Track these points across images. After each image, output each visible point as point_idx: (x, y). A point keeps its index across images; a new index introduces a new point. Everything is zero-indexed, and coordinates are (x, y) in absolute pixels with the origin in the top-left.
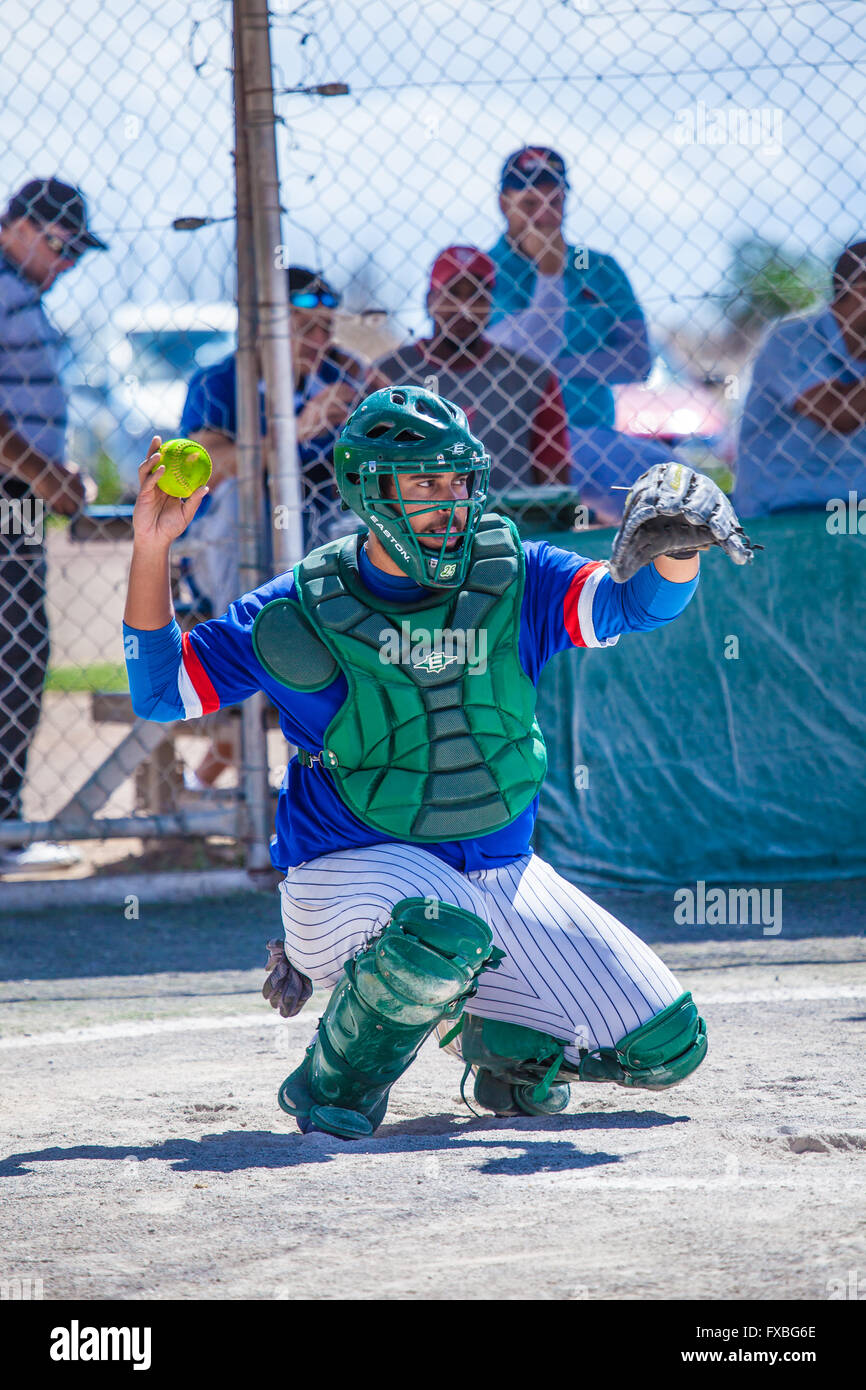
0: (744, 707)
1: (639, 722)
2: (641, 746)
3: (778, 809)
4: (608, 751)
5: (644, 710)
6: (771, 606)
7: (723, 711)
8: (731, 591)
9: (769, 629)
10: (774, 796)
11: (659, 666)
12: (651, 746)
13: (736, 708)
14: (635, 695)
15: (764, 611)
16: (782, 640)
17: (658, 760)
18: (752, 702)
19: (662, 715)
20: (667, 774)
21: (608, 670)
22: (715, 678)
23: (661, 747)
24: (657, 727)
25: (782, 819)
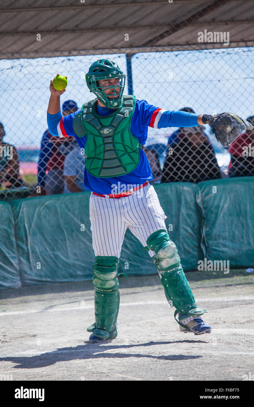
0: (70, 239)
1: (44, 243)
2: (45, 249)
3: (79, 263)
4: (38, 250)
5: (46, 240)
6: (76, 213)
7: (65, 240)
8: (66, 211)
9: (76, 220)
10: (78, 260)
11: (49, 229)
12: (48, 249)
13: (68, 239)
14: (44, 236)
15: (75, 216)
17: (50, 252)
19: (50, 241)
20: (52, 256)
21: (37, 231)
22: (63, 232)
23: (50, 249)
24: (49, 244)
25: (80, 265)
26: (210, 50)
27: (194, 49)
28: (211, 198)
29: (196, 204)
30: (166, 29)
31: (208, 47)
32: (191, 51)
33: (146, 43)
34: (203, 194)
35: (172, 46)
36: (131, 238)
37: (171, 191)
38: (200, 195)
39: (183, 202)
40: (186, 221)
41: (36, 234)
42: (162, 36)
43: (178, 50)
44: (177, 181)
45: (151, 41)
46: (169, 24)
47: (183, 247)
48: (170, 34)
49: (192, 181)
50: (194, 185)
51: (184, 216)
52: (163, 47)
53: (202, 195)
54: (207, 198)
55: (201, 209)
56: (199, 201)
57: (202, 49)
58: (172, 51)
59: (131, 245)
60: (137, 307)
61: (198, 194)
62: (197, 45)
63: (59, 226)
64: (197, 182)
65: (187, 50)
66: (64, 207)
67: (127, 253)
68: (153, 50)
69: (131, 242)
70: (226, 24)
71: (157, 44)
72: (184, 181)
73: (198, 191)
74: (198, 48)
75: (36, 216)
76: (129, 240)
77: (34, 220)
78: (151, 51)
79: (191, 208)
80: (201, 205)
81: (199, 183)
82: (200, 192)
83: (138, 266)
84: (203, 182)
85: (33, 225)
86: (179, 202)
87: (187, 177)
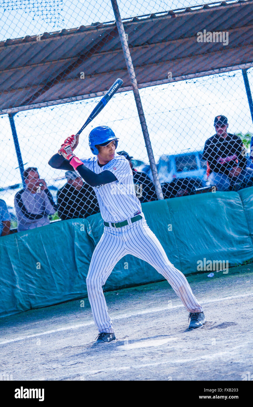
26: (80, 101)
27: (67, 102)
28: (100, 229)
29: (88, 236)
30: (39, 88)
31: (77, 99)
32: (64, 104)
33: (24, 102)
34: (92, 226)
35: (47, 102)
36: (35, 274)
37: (64, 228)
38: (90, 227)
39: (76, 236)
40: (81, 252)
42: (37, 95)
43: (53, 105)
44: (68, 218)
45: (28, 100)
46: (41, 84)
47: (82, 275)
48: (43, 92)
49: (81, 217)
50: (84, 220)
51: (78, 249)
52: (39, 104)
53: (91, 228)
54: (96, 230)
55: (92, 239)
56: (89, 233)
57: (73, 101)
58: (47, 106)
59: (36, 280)
60: (49, 336)
61: (89, 228)
62: (68, 98)
64: (86, 217)
65: (60, 103)
67: (34, 288)
68: (31, 107)
70: (91, 77)
71: (34, 102)
72: (74, 217)
73: (88, 225)
74: (69, 100)
76: (34, 276)
78: (29, 109)
79: (84, 240)
80: (92, 236)
81: (88, 218)
82: (89, 225)
83: (45, 298)
84: (91, 216)
86: (73, 236)
87: (77, 214)
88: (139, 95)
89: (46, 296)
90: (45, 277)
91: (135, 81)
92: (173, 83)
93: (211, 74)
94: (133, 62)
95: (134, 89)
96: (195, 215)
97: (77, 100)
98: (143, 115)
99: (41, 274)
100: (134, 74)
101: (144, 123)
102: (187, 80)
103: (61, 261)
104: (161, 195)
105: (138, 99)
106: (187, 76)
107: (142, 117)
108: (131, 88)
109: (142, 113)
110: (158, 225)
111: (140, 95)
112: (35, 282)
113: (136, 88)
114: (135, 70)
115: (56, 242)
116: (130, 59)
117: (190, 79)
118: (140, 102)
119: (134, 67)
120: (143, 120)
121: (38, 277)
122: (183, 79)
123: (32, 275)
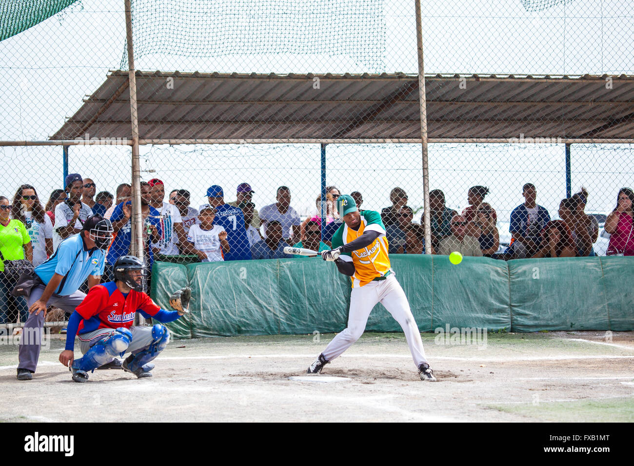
1: (216, 301)
3: (244, 320)
4: (209, 307)
5: (217, 298)
6: (244, 278)
7: (234, 299)
8: (235, 275)
9: (243, 283)
10: (244, 317)
11: (220, 289)
12: (218, 306)
14: (215, 295)
16: (246, 285)
17: (220, 309)
18: (240, 298)
19: (221, 300)
20: (221, 312)
21: (209, 290)
22: (232, 292)
24: (220, 302)
25: (245, 322)
26: (367, 144)
27: (353, 143)
41: (208, 294)
43: (340, 143)
59: (289, 307)
63: (228, 288)
65: (347, 143)
66: (233, 272)
69: (290, 305)
75: (208, 278)
77: (207, 281)
83: (294, 326)
85: (206, 285)
88: (426, 149)
89: (296, 325)
90: (299, 306)
91: (426, 135)
92: (463, 144)
93: (503, 142)
94: (428, 117)
95: (422, 143)
96: (458, 276)
97: (364, 143)
98: (427, 169)
99: (296, 302)
100: (426, 128)
101: (426, 177)
102: (478, 144)
103: (317, 293)
104: (429, 250)
105: (425, 153)
106: (478, 139)
107: (425, 170)
108: (420, 140)
109: (426, 167)
110: (419, 277)
111: (428, 149)
112: (288, 309)
113: (425, 141)
114: (428, 125)
115: (317, 274)
116: (425, 113)
117: (481, 143)
118: (427, 156)
119: (427, 120)
120: (426, 174)
121: (293, 305)
122: (474, 142)
123: (287, 301)
